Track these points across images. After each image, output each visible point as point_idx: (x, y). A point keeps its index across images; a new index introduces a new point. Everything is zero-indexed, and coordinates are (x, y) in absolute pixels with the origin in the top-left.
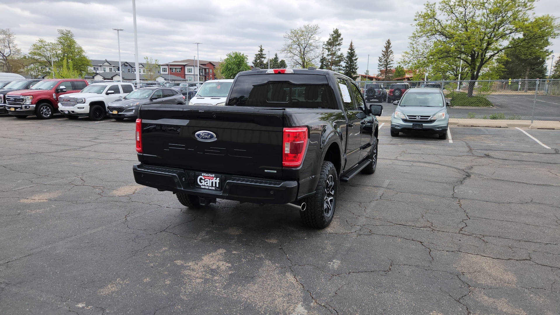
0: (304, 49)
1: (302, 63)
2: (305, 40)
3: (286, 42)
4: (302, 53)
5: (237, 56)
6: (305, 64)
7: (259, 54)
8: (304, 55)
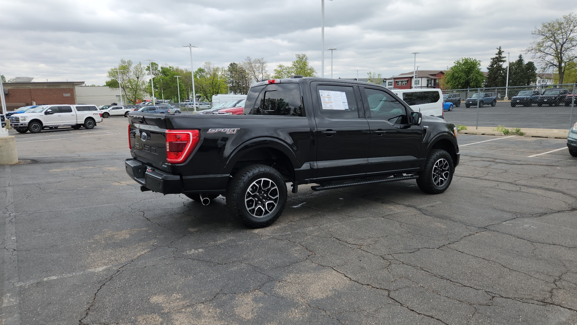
0: (562, 46)
1: (558, 64)
2: (563, 34)
3: (535, 39)
4: (559, 51)
5: (466, 62)
6: (563, 65)
7: (496, 58)
8: (561, 53)
